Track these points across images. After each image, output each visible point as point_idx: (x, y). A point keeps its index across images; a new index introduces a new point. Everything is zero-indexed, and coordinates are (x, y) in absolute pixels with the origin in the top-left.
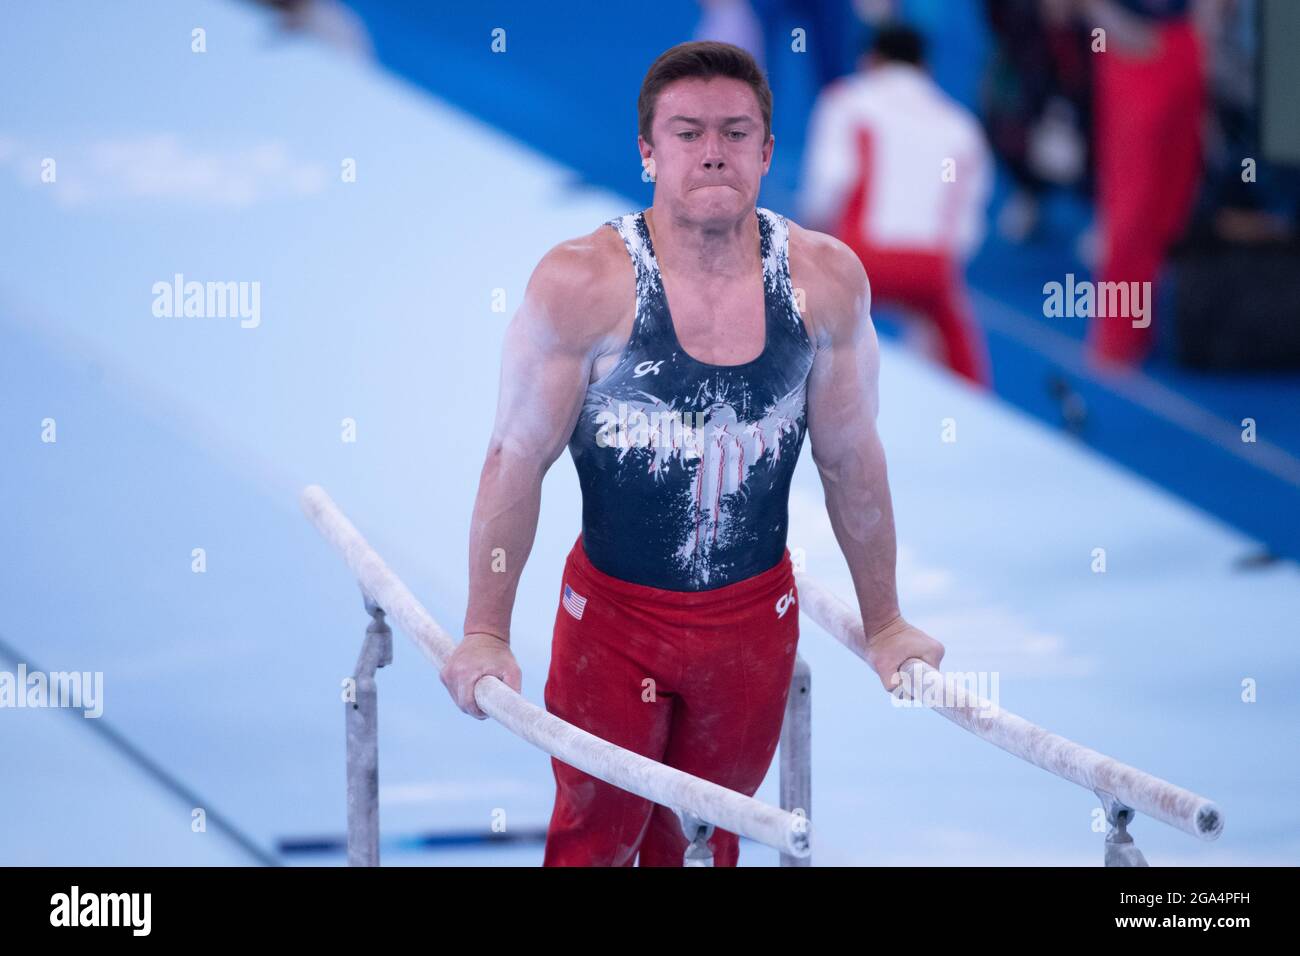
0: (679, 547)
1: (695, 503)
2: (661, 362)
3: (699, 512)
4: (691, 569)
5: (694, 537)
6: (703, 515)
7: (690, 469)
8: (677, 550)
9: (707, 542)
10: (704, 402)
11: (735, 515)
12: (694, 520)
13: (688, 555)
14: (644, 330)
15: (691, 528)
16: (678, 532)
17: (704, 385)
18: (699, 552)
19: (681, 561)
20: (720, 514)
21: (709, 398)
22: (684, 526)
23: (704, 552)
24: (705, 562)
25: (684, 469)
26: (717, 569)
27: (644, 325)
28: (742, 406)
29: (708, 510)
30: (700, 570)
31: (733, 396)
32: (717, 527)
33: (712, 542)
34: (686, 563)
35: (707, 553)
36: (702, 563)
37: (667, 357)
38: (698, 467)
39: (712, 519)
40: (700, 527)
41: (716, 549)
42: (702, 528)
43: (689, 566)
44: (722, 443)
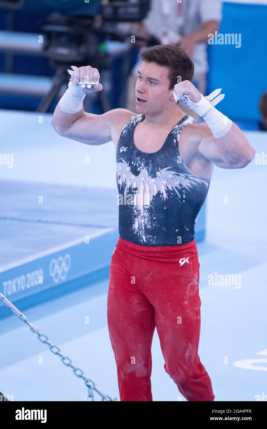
0: (133, 224)
1: (136, 207)
2: (127, 148)
3: (137, 211)
4: (138, 234)
5: (137, 221)
6: (139, 211)
7: (134, 192)
8: (133, 226)
9: (142, 224)
10: (138, 165)
11: (150, 215)
12: (136, 214)
13: (136, 228)
14: (124, 135)
15: (135, 217)
16: (131, 218)
17: (138, 158)
18: (140, 228)
19: (134, 230)
20: (145, 213)
21: (139, 164)
22: (133, 216)
23: (142, 228)
24: (143, 232)
25: (132, 191)
26: (148, 237)
27: (124, 134)
28: (149, 169)
29: (140, 210)
30: (142, 235)
31: (147, 165)
32: (144, 218)
33: (144, 224)
34: (136, 231)
35: (143, 229)
36: (142, 233)
37: (129, 146)
38: (136, 191)
39: (142, 214)
40: (138, 217)
41: (147, 228)
42: (139, 217)
43: (137, 233)
44: (144, 183)
